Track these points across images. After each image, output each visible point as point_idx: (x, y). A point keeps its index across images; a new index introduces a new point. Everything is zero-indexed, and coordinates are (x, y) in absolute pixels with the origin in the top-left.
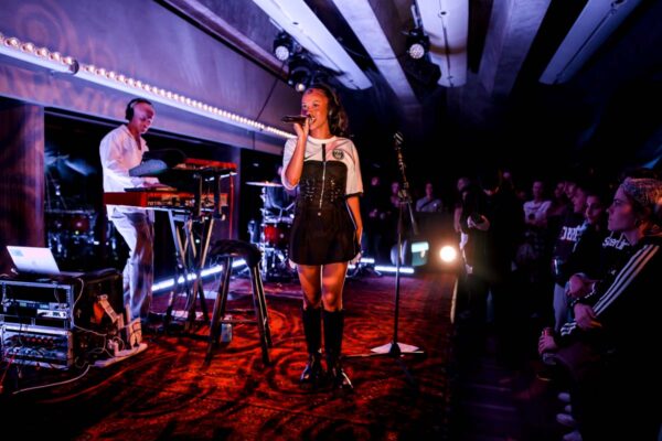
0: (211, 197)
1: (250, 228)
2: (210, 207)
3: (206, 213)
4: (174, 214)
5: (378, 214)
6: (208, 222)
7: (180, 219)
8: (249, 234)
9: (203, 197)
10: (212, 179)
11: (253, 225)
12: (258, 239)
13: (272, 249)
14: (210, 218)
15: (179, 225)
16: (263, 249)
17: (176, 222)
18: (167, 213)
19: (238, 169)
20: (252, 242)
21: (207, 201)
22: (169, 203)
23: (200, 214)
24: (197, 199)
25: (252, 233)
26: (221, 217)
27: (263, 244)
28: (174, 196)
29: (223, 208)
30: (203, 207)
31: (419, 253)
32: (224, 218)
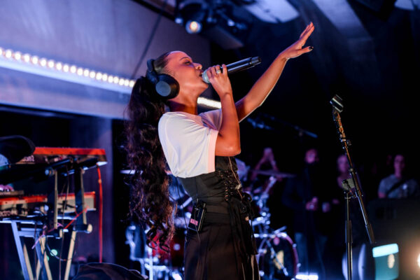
0: (71, 200)
1: (130, 237)
2: (71, 215)
3: (65, 223)
4: (20, 227)
5: (319, 205)
6: (68, 236)
7: (28, 233)
8: (128, 247)
9: (59, 200)
10: (72, 172)
11: (133, 233)
12: (142, 253)
13: (163, 268)
14: (71, 231)
15: (28, 242)
16: (149, 267)
17: (22, 239)
18: (9, 225)
19: (109, 156)
20: (133, 258)
21: (65, 204)
22: (14, 212)
23: (57, 226)
24: (52, 205)
25: (133, 245)
26: (86, 227)
27: (150, 260)
28: (19, 202)
29: (89, 213)
30: (60, 213)
31: (386, 258)
32: (90, 229)
